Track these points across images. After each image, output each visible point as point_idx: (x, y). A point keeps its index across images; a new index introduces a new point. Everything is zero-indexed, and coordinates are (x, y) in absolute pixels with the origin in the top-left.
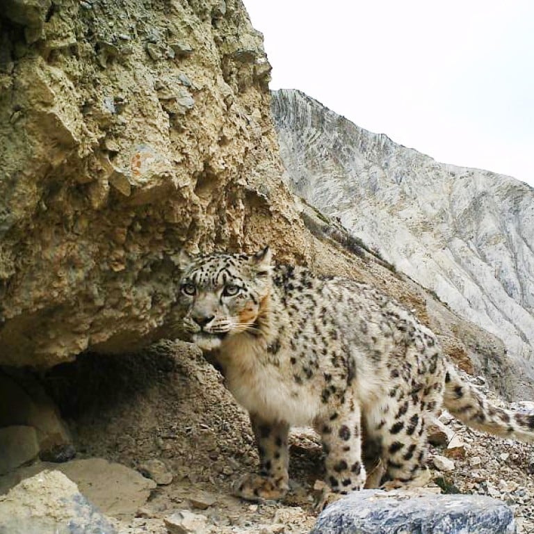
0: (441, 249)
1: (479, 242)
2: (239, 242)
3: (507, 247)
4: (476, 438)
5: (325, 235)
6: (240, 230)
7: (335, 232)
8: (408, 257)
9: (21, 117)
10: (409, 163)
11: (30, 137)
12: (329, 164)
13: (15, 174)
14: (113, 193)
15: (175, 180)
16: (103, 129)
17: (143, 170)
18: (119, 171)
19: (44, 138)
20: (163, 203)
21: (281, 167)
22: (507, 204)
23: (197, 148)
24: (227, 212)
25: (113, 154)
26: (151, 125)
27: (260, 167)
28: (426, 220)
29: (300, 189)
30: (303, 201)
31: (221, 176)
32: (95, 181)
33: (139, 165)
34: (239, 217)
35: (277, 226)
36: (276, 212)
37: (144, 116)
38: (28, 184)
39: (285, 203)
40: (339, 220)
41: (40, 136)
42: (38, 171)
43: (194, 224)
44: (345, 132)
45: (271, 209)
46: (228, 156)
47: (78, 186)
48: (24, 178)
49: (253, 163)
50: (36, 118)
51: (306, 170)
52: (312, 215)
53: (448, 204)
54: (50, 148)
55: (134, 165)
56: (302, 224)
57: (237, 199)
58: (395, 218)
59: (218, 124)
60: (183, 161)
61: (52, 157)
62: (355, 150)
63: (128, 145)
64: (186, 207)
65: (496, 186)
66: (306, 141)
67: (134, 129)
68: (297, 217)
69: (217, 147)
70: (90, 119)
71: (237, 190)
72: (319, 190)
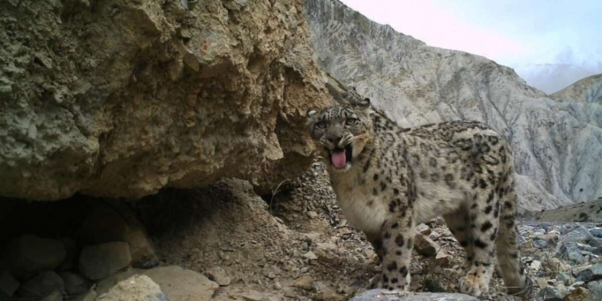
0: (430, 111)
1: (460, 105)
2: (280, 105)
3: (480, 109)
4: (456, 251)
5: (344, 100)
6: (281, 96)
7: (351, 98)
8: (406, 117)
9: (118, 12)
10: (407, 46)
11: (124, 27)
12: (347, 47)
13: (113, 55)
14: (186, 68)
15: (232, 59)
16: (179, 21)
17: (209, 52)
18: (191, 52)
19: (135, 28)
20: (224, 76)
21: (312, 50)
22: (480, 77)
23: (249, 35)
24: (272, 83)
25: (186, 40)
26: (215, 18)
27: (295, 49)
28: (420, 89)
29: (326, 66)
30: (328, 75)
31: (267, 57)
32: (173, 60)
33: (205, 48)
34: (280, 86)
35: (308, 93)
36: (308, 83)
37: (209, 12)
38: (123, 62)
39: (315, 76)
40: (354, 89)
41: (132, 27)
42: (130, 52)
43: (247, 92)
44: (359, 24)
45: (304, 81)
46: (272, 41)
47: (160, 64)
48: (120, 58)
49: (291, 46)
50: (129, 13)
51: (330, 52)
52: (334, 84)
53: (436, 77)
54: (139, 36)
55: (202, 48)
56: (327, 92)
57: (278, 73)
58: (397, 88)
59: (265, 17)
60: (238, 45)
61: (141, 42)
62: (367, 37)
63: (198, 33)
64: (240, 79)
65: (472, 64)
66: (330, 30)
67: (202, 21)
68: (323, 87)
69: (264, 35)
70: (169, 14)
71: (279, 67)
72: (340, 66)
